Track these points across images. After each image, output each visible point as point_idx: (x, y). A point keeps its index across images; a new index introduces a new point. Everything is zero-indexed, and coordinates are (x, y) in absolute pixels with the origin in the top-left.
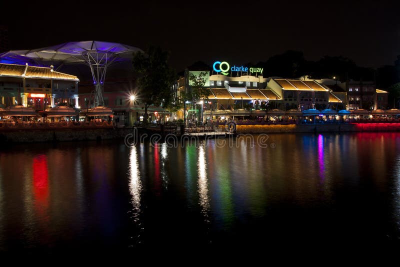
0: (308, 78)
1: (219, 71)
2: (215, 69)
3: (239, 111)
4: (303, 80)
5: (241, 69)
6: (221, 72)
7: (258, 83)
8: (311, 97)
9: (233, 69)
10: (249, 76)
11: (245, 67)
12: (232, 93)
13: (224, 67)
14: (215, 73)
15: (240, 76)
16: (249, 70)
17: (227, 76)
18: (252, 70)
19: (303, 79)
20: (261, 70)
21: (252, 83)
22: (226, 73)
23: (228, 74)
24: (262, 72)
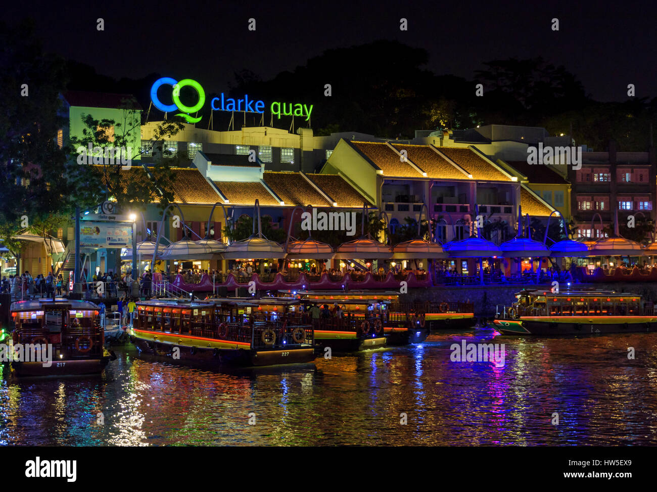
0: (451, 138)
1: (171, 109)
2: (156, 102)
3: (250, 245)
4: (438, 145)
5: (243, 107)
6: (179, 111)
7: (298, 152)
8: (464, 198)
9: (218, 104)
10: (270, 130)
11: (254, 97)
12: (217, 184)
13: (189, 96)
14: (156, 115)
15: (238, 128)
16: (267, 110)
17: (197, 125)
18: (278, 109)
19: (438, 139)
20: (305, 111)
21: (277, 151)
22: (193, 115)
23: (199, 119)
24: (309, 115)
